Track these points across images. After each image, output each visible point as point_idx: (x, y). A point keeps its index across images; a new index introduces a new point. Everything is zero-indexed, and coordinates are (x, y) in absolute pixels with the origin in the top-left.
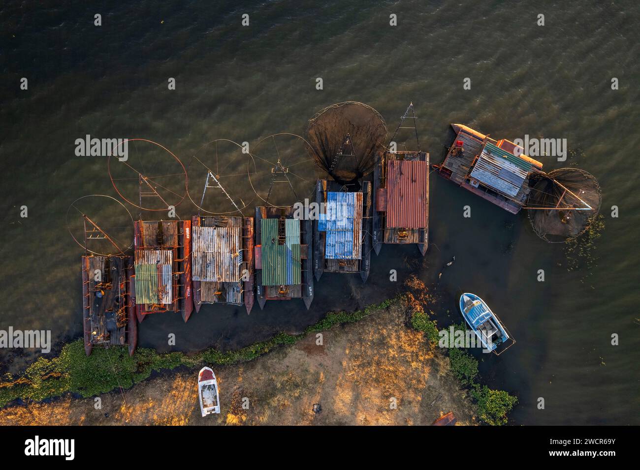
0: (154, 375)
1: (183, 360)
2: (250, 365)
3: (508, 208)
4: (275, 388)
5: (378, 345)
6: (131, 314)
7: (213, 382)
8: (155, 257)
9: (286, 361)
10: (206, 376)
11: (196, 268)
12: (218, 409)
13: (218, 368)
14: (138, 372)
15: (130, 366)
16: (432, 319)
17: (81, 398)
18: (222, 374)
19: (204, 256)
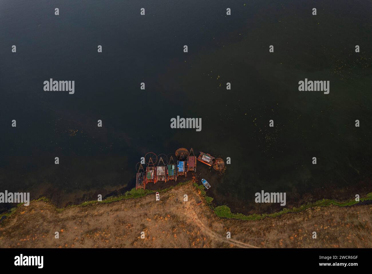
0: (148, 194)
1: (153, 191)
2: (165, 192)
3: (210, 165)
4: (169, 196)
5: (188, 188)
6: (145, 182)
7: (159, 195)
8: (151, 171)
9: (172, 191)
10: (157, 193)
11: (157, 173)
12: (159, 200)
13: (160, 193)
14: (145, 194)
15: (143, 192)
16: (197, 184)
17: (134, 199)
18: (160, 194)
19: (159, 171)
